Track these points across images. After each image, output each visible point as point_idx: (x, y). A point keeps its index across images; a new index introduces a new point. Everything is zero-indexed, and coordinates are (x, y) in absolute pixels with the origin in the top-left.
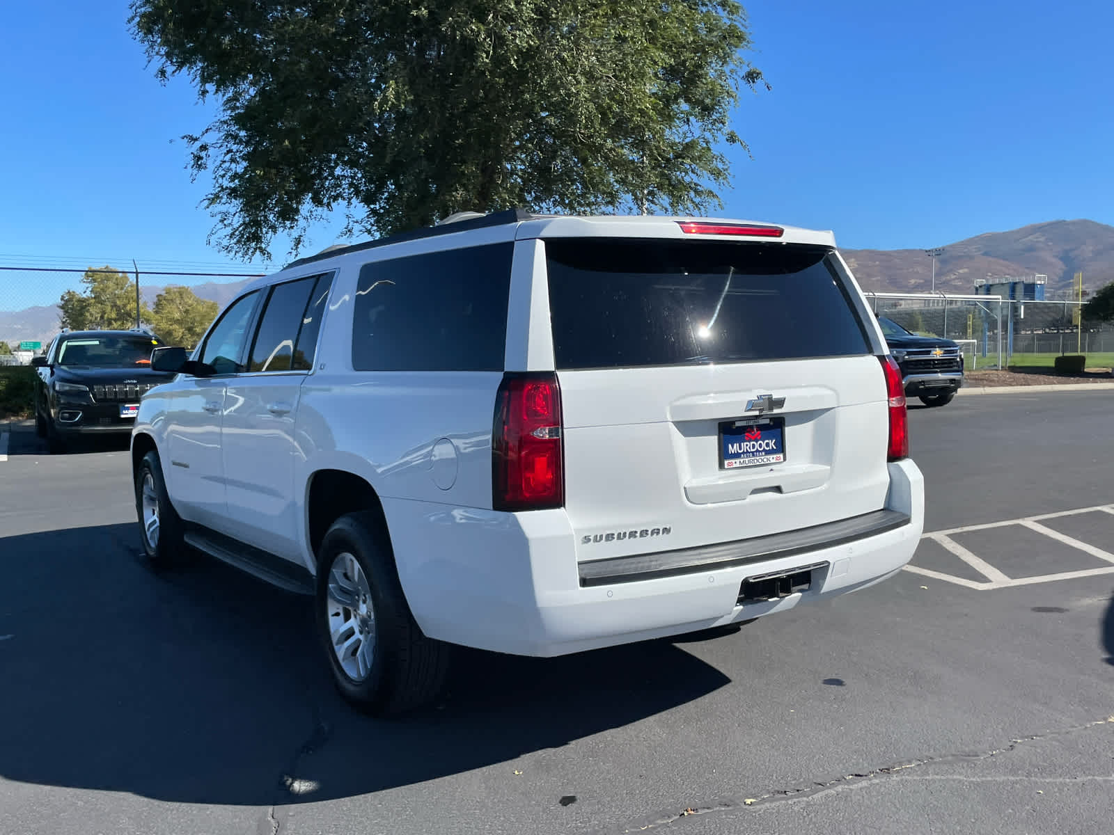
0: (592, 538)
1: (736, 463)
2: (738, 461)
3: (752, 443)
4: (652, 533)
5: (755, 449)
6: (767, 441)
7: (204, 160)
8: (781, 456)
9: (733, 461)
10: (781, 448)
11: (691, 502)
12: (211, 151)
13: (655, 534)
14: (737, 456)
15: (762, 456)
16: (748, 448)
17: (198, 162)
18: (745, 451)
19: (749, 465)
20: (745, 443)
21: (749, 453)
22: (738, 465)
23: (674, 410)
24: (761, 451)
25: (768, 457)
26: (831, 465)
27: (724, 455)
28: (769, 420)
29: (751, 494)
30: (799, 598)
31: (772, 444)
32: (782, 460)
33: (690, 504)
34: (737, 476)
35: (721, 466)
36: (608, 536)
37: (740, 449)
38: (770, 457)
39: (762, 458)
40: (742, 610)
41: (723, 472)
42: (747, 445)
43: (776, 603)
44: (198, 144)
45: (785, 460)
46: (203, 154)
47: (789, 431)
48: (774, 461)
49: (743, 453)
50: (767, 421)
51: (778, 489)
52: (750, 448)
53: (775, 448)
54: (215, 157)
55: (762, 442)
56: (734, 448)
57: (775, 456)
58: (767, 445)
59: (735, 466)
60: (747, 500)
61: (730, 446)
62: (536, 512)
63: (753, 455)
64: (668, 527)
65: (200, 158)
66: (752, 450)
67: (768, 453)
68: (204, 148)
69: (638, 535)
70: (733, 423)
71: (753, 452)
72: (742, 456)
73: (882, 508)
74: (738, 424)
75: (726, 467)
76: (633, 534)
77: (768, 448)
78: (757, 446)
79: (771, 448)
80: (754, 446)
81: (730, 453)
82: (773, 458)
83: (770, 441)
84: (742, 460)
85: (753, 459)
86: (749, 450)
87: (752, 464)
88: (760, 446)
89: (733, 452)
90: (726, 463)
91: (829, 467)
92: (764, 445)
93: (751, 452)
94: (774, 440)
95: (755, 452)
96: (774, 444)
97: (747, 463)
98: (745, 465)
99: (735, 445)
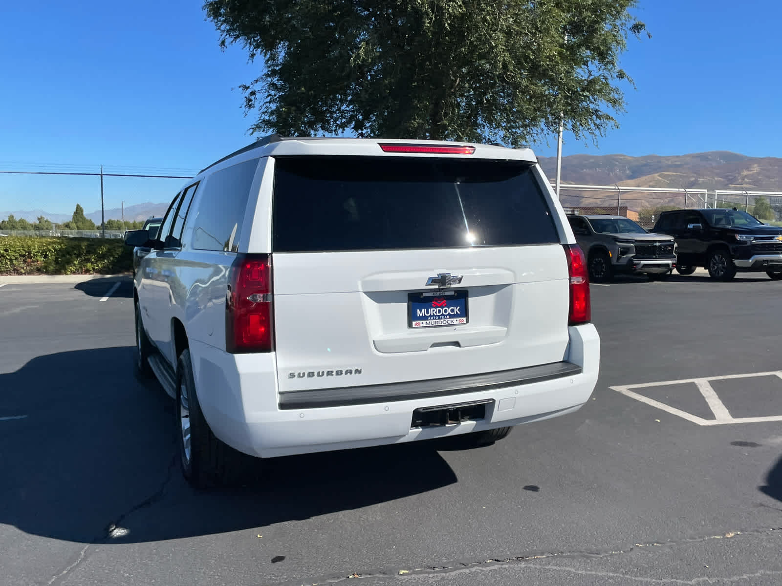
0: (296, 374)
1: (424, 323)
2: (424, 322)
3: (438, 309)
4: (346, 373)
6: (453, 308)
7: (253, 102)
8: (464, 319)
9: (421, 322)
10: (465, 313)
11: (380, 352)
12: (258, 96)
13: (349, 374)
14: (425, 318)
15: (447, 319)
16: (434, 312)
17: (249, 103)
18: (432, 314)
19: (435, 325)
20: (432, 309)
21: (436, 316)
22: (424, 325)
23: (364, 284)
24: (446, 315)
25: (452, 320)
26: (508, 328)
27: (412, 317)
28: (454, 292)
29: (431, 347)
30: (474, 425)
31: (457, 310)
32: (465, 322)
33: (377, 352)
34: (422, 333)
35: (410, 325)
36: (309, 373)
37: (428, 313)
38: (455, 320)
39: (447, 320)
40: (421, 431)
41: (411, 330)
42: (433, 311)
43: (452, 428)
44: (249, 91)
45: (467, 321)
46: (252, 98)
47: (471, 300)
48: (458, 323)
49: (430, 316)
50: (453, 293)
51: (457, 344)
52: (436, 312)
53: (459, 313)
54: (260, 100)
55: (447, 309)
56: (420, 313)
57: (458, 319)
58: (452, 310)
59: (421, 325)
60: (428, 351)
61: (418, 311)
62: (250, 354)
63: (439, 318)
64: (359, 369)
65: (250, 100)
66: (438, 314)
67: (452, 316)
68: (253, 93)
69: (334, 373)
70: (422, 294)
71: (439, 316)
72: (429, 318)
73: (562, 360)
74: (425, 295)
75: (414, 326)
76: (330, 373)
77: (453, 313)
78: (443, 311)
79: (455, 313)
80: (439, 311)
81: (418, 316)
82: (457, 321)
83: (455, 308)
84: (428, 322)
85: (438, 320)
86: (435, 314)
87: (437, 325)
88: (446, 311)
89: (421, 315)
90: (414, 323)
91: (506, 329)
92: (449, 311)
93: (437, 316)
94: (459, 307)
95: (441, 315)
96: (458, 310)
97: (433, 323)
98: (431, 325)
99: (423, 310)
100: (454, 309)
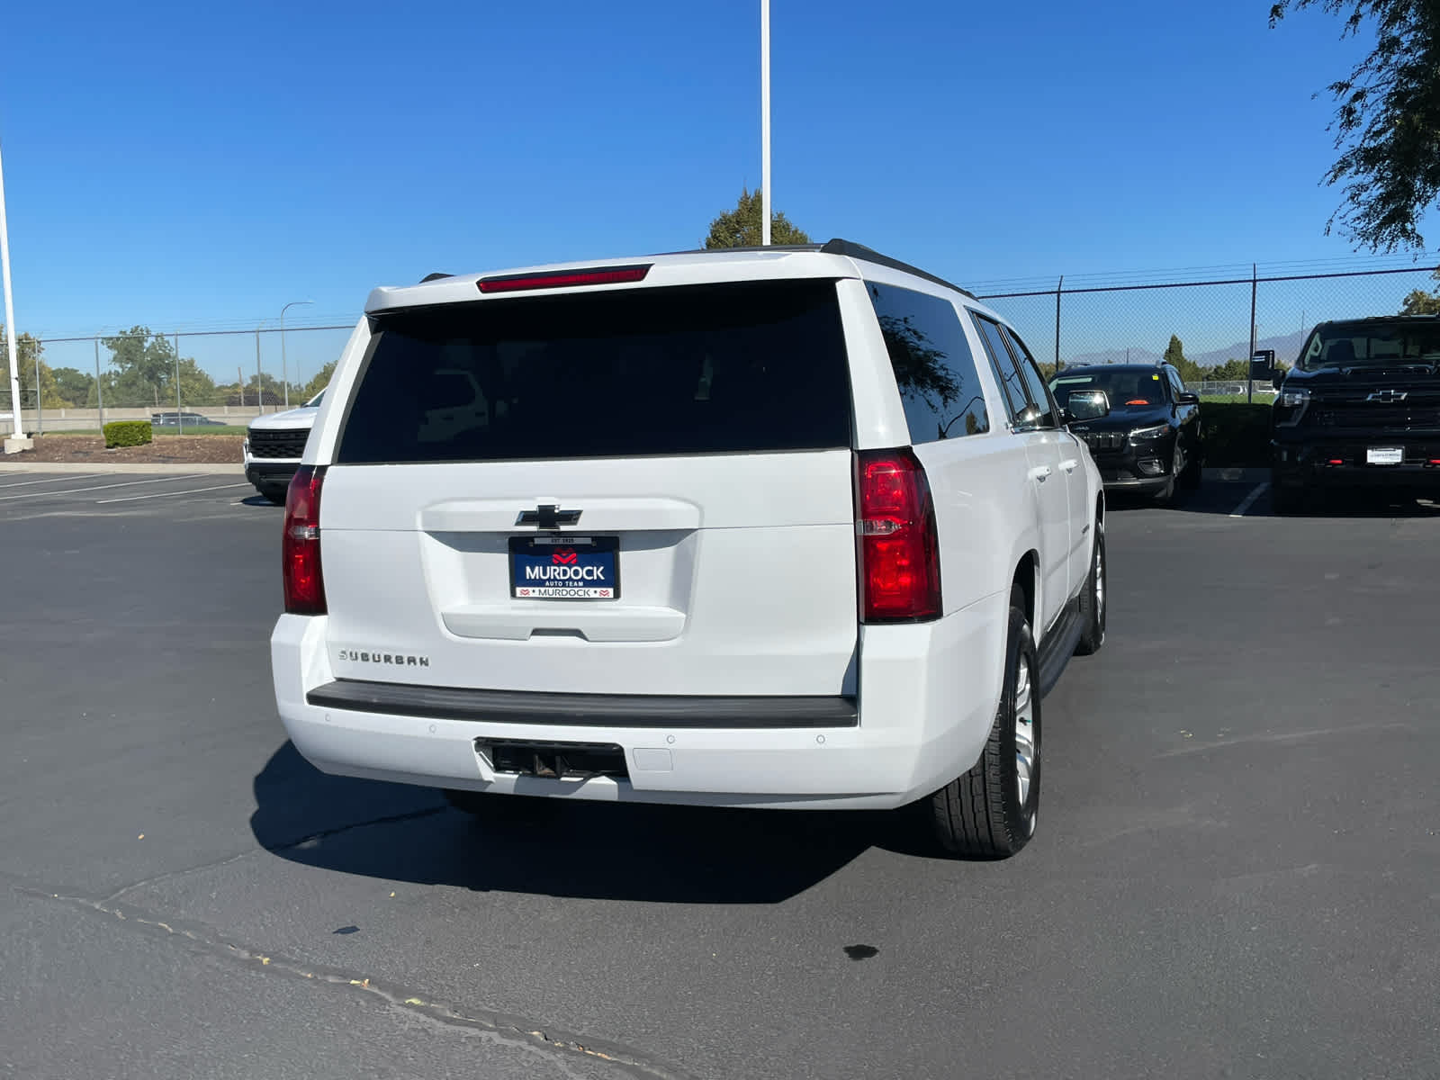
0: (349, 654)
1: (534, 592)
2: (537, 589)
3: (562, 568)
4: (409, 661)
5: (567, 577)
6: (591, 568)
7: (1358, 114)
8: (611, 590)
9: (530, 589)
10: (612, 580)
11: (452, 633)
12: (1370, 98)
13: (412, 664)
14: (539, 583)
15: (578, 587)
16: (556, 573)
17: (1349, 118)
18: (552, 578)
19: (554, 596)
20: (553, 568)
21: (558, 581)
22: (536, 594)
23: (428, 517)
24: (577, 581)
25: (587, 589)
26: (686, 613)
27: (517, 579)
28: (590, 539)
29: (531, 635)
31: (598, 573)
32: (611, 595)
33: (450, 633)
34: (533, 608)
35: (513, 594)
36: (363, 654)
37: (545, 574)
38: (592, 590)
39: (576, 589)
41: (515, 602)
42: (555, 570)
44: (1351, 92)
45: (617, 595)
46: (1357, 105)
47: (626, 558)
48: (597, 596)
49: (549, 580)
50: (588, 541)
51: (577, 633)
52: (559, 574)
53: (602, 578)
54: (1372, 111)
55: (580, 569)
56: (533, 573)
57: (598, 590)
58: (590, 573)
59: (532, 595)
60: (528, 642)
61: (528, 569)
63: (564, 585)
65: (1352, 111)
66: (562, 578)
67: (588, 584)
68: (1359, 96)
69: (393, 660)
70: (531, 539)
71: (564, 581)
72: (547, 583)
73: (838, 692)
74: (537, 541)
75: (518, 594)
76: (388, 659)
77: (590, 578)
78: (570, 573)
79: (595, 578)
80: (565, 573)
81: (528, 578)
82: (595, 592)
83: (595, 568)
84: (543, 589)
85: (561, 589)
86: (558, 578)
87: (558, 596)
88: (576, 573)
89: (533, 577)
90: (518, 590)
91: (684, 615)
92: (583, 573)
93: (560, 580)
94: (602, 568)
95: (567, 580)
96: (601, 572)
97: (551, 593)
98: (548, 596)
99: (537, 568)
100: (592, 571)
